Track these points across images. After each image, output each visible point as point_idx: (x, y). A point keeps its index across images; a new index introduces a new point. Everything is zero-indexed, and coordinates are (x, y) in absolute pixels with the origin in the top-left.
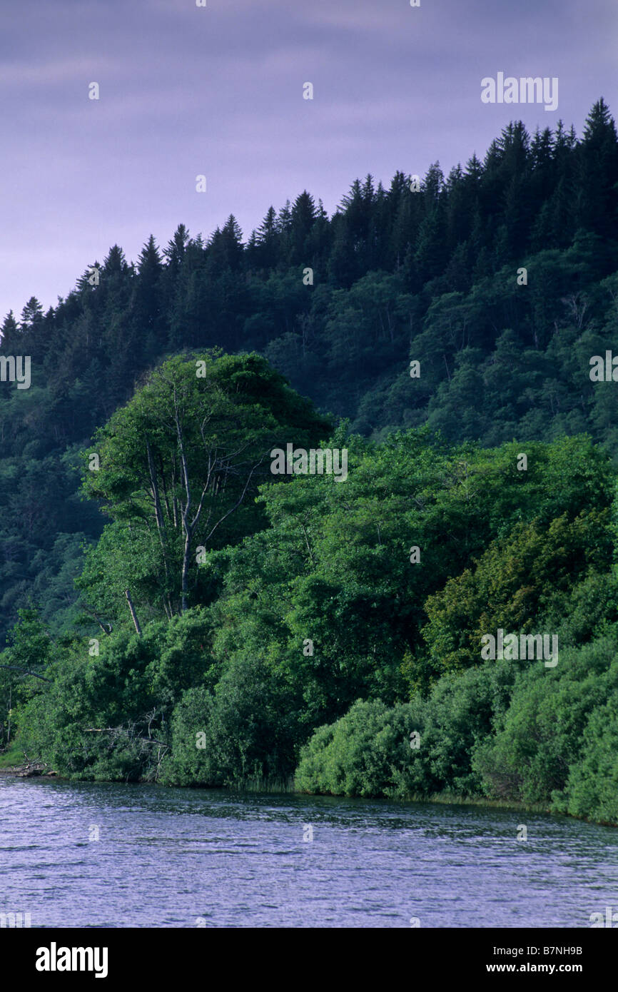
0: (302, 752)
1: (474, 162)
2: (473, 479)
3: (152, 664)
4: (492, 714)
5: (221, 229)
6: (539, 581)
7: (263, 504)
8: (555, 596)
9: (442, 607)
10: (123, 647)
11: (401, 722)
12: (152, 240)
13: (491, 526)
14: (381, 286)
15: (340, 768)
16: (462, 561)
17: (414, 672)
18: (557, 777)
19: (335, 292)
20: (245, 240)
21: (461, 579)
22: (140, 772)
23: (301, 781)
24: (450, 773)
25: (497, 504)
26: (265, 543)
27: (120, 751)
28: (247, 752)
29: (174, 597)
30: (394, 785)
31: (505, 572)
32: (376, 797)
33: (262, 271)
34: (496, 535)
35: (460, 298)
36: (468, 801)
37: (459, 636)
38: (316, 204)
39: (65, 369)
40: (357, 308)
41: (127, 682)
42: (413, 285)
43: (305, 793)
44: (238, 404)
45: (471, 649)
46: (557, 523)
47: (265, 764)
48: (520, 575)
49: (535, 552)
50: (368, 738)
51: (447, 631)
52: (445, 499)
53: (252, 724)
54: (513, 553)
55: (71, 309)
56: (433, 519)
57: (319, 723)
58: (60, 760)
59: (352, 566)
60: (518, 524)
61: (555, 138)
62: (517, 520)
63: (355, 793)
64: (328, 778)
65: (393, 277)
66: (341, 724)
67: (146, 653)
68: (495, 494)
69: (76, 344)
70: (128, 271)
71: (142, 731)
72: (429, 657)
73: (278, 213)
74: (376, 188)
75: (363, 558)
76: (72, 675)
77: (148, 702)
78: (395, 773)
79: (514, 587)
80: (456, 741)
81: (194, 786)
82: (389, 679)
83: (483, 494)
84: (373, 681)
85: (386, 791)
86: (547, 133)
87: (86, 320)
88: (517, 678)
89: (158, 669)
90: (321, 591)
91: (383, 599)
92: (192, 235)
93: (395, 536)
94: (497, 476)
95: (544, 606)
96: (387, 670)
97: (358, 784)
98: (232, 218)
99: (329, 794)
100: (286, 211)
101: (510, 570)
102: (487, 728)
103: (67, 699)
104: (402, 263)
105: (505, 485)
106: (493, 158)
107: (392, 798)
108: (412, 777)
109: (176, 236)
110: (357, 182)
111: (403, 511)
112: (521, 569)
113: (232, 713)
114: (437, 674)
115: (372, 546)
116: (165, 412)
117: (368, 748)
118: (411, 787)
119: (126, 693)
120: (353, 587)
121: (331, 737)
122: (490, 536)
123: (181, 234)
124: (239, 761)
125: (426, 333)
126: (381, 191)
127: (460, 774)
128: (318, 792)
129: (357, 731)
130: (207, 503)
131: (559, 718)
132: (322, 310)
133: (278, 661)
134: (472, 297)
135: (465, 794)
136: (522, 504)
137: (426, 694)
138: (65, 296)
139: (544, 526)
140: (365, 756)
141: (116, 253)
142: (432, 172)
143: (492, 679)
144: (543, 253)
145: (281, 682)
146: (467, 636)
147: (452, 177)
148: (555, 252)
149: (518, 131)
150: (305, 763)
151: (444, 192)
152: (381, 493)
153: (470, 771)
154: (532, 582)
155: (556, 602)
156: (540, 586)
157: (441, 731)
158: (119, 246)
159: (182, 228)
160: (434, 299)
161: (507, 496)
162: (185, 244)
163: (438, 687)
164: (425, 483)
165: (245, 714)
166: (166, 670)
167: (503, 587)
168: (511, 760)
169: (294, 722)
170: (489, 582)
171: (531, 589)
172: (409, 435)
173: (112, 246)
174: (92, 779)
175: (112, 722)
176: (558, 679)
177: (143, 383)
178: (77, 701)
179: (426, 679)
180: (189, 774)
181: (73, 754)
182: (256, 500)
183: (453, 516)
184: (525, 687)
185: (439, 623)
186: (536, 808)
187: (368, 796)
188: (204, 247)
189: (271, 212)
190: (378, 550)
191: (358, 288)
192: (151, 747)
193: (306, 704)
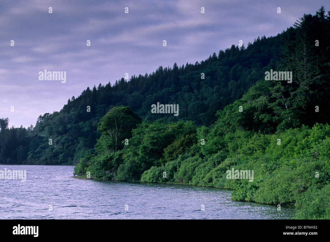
0: (142, 175)
1: (153, 73)
2: (172, 128)
3: (112, 160)
4: (177, 169)
5: (108, 84)
6: (184, 146)
7: (133, 132)
8: (187, 148)
9: (167, 150)
10: (107, 157)
11: (161, 170)
12: (95, 86)
13: (175, 136)
14: (137, 94)
15: (150, 178)
16: (170, 142)
17: (162, 161)
18: (190, 179)
19: (129, 95)
20: (112, 86)
21: (170, 145)
22: (111, 178)
23: (142, 180)
24: (170, 179)
25: (176, 133)
26: (134, 139)
27: (107, 175)
28: (132, 175)
29: (114, 149)
30: (159, 181)
31: (178, 144)
32: (156, 183)
33: (115, 91)
34: (176, 138)
35: (151, 96)
36: (173, 183)
37: (170, 155)
38: (125, 80)
39: (79, 108)
40: (133, 98)
41: (108, 163)
42: (143, 94)
43: (143, 182)
44: (126, 115)
45: (172, 157)
46: (187, 136)
47: (135, 177)
48: (181, 145)
49: (184, 141)
50: (154, 173)
51: (168, 154)
52: (167, 132)
53: (132, 171)
54: (180, 141)
55: (80, 98)
56: (165, 135)
57: (145, 170)
58: (97, 176)
59: (150, 143)
60: (180, 136)
61: (168, 69)
62: (180, 135)
63: (152, 182)
64: (147, 180)
65: (139, 92)
66: (149, 171)
67: (111, 158)
68: (176, 131)
69: (81, 104)
70: (91, 91)
71: (111, 172)
72: (165, 159)
73: (118, 81)
74: (136, 77)
75: (152, 142)
76: (98, 162)
77: (112, 167)
78: (160, 178)
79: (180, 147)
80: (171, 173)
81: (122, 181)
82: (157, 163)
83: (173, 131)
84: (154, 163)
85: (158, 182)
86: (166, 68)
87: (83, 100)
88: (182, 162)
89: (114, 161)
90: (145, 148)
91: (156, 149)
92: (102, 85)
93: (158, 138)
94: (176, 128)
95: (185, 150)
96: (157, 161)
97: (153, 180)
98: (109, 82)
99: (147, 182)
100: (119, 81)
101: (179, 144)
102: (176, 171)
103: (97, 166)
104: (141, 90)
105: (177, 129)
106: (157, 72)
107: (159, 183)
108: (163, 179)
109: (99, 85)
110: (132, 76)
111: (159, 134)
112: (181, 144)
113: (129, 169)
114: (166, 162)
115: (154, 140)
116: (113, 117)
117: (155, 175)
118: (163, 181)
119: (108, 165)
120: (151, 147)
121: (147, 173)
122: (175, 138)
123: (100, 85)
124: (130, 177)
125: (146, 102)
126: (137, 77)
127: (171, 179)
128: (145, 182)
129: (152, 171)
130: (121, 132)
131: (190, 169)
132: (126, 98)
133: (137, 160)
134: (154, 96)
135: (172, 182)
136: (180, 132)
137: (164, 165)
138: (79, 96)
139: (185, 136)
140: (154, 176)
141: (88, 88)
142: (146, 74)
143: (177, 163)
144: (166, 88)
145: (138, 163)
146: (172, 155)
147: (150, 75)
148: (168, 88)
149: (161, 68)
150: (143, 177)
151: (148, 78)
152: (155, 131)
153: (173, 178)
154: (183, 146)
155: (188, 149)
156: (185, 147)
157: (168, 171)
158: (89, 87)
159: (100, 84)
160: (147, 96)
161: (178, 131)
162: (101, 87)
163: (166, 164)
164: (163, 129)
165: (131, 169)
166: (115, 161)
167: (178, 147)
168: (182, 176)
169: (140, 170)
170: (175, 146)
171: (183, 147)
172: (159, 121)
173: (88, 87)
174: (102, 180)
175: (106, 170)
176: (189, 162)
177: (109, 112)
178: (99, 166)
179: (164, 163)
180: (121, 179)
181: (99, 175)
182: (132, 132)
183: (168, 135)
184: (183, 164)
185: (167, 153)
186: (186, 184)
187: (155, 182)
188: (104, 87)
189: (117, 81)
190: (155, 141)
191: (133, 94)
192: (113, 174)
193: (142, 167)
